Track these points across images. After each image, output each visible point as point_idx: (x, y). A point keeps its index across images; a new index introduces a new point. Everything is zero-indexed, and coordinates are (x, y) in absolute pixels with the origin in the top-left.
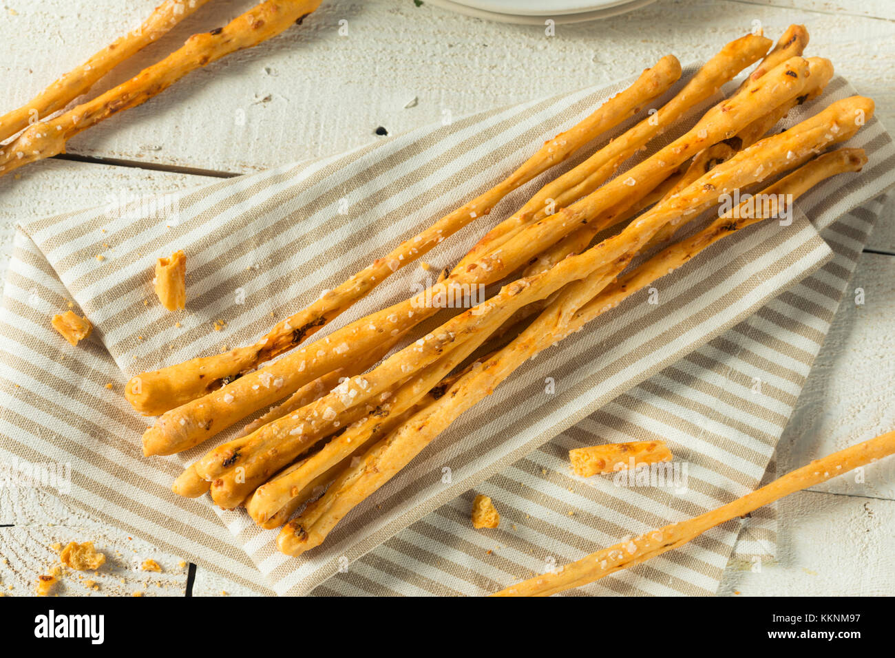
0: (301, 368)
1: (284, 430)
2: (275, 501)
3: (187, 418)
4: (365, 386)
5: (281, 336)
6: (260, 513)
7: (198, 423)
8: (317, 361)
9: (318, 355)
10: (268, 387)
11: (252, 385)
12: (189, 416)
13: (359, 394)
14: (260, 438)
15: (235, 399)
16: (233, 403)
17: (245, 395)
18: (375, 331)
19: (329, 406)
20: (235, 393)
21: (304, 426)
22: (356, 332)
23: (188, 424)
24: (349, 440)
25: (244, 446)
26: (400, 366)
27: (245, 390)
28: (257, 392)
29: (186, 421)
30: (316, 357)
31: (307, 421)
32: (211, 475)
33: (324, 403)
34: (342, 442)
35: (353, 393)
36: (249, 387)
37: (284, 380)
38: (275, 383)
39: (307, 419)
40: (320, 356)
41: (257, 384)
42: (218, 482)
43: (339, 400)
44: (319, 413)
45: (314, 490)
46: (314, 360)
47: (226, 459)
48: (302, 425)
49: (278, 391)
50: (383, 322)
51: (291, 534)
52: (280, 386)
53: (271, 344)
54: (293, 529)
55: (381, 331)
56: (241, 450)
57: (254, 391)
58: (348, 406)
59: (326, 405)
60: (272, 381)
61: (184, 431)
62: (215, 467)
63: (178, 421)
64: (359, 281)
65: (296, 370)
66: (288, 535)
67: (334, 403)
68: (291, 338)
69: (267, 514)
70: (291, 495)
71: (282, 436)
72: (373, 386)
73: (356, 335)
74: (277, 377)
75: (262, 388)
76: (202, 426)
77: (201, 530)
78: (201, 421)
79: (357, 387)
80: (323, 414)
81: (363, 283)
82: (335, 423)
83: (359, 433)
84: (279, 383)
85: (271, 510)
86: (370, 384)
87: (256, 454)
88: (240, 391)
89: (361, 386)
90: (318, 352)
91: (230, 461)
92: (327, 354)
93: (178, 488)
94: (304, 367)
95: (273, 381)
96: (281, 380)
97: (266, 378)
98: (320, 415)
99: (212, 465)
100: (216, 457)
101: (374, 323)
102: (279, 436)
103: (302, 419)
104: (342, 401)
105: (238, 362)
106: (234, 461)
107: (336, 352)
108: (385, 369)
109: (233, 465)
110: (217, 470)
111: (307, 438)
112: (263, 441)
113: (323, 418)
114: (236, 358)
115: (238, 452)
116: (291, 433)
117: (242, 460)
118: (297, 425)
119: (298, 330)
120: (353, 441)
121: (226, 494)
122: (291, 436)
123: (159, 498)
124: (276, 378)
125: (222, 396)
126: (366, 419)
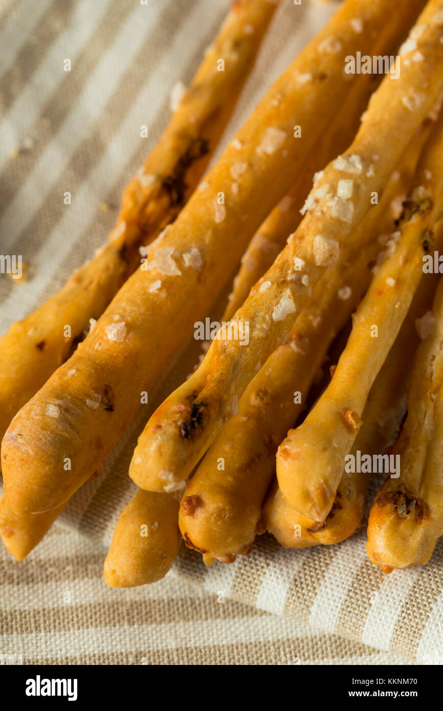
0: (219, 217)
1: (259, 319)
2: (325, 449)
3: (58, 402)
4: (359, 166)
5: (145, 205)
6: (312, 489)
7: (85, 403)
8: (240, 186)
9: (235, 175)
10: (179, 273)
11: (145, 289)
12: (59, 397)
13: (356, 188)
14: (222, 357)
15: (130, 327)
16: (130, 335)
17: (142, 310)
18: (312, 82)
19: (315, 235)
20: (122, 317)
21: (293, 293)
22: (280, 102)
23: (67, 410)
24: (391, 282)
25: (201, 387)
26: (400, 102)
27: (139, 300)
28: (163, 295)
29: (60, 406)
30: (234, 181)
31: (292, 281)
32: (170, 470)
33: (302, 238)
34: (380, 293)
35: (345, 189)
36: (145, 294)
37: (202, 251)
38: (187, 259)
39: (289, 278)
40: (241, 175)
41: (154, 280)
42: (189, 501)
43: (328, 216)
44: (304, 258)
45: (382, 424)
46: (234, 188)
47: (179, 423)
48: (288, 292)
49: (200, 275)
50: (317, 61)
51: (392, 517)
52: (199, 264)
53: (135, 231)
54: (389, 507)
55: (322, 77)
56: (200, 396)
57: (157, 295)
58: (349, 218)
59: (308, 238)
60: (179, 260)
61: (68, 427)
62: (168, 449)
63: (43, 415)
64: (227, 46)
65: (212, 222)
66: (388, 523)
67: (320, 225)
68: (165, 200)
69: (326, 482)
70: (349, 428)
71: (262, 330)
72: (372, 161)
73: (283, 107)
74: (185, 249)
75: (168, 284)
76: (96, 405)
77: (210, 642)
78: (88, 396)
79: (344, 175)
80: (313, 256)
81: (237, 44)
82: (341, 293)
83: (401, 261)
84: (194, 259)
85: (329, 468)
86: (366, 161)
87: (232, 389)
88: (128, 308)
89: (351, 171)
90: (232, 170)
91: (192, 423)
92: (250, 166)
93: (118, 573)
94: (223, 209)
95: (182, 257)
96: (195, 251)
97: (165, 263)
98: (310, 262)
99: (159, 449)
100: (159, 432)
101: (302, 71)
102: (257, 334)
103: (282, 283)
104: (334, 213)
105: (93, 287)
106: (200, 420)
107: (265, 154)
108: (375, 125)
109: (202, 428)
110: (175, 453)
111: (307, 340)
112: (232, 358)
113: (318, 264)
114: (86, 282)
115: (197, 401)
116: (276, 316)
117: (213, 412)
118: (277, 297)
119: (169, 178)
120: (399, 282)
121: (220, 514)
122: (279, 323)
123: (92, 630)
124: (182, 252)
125: (101, 337)
126: (397, 234)
